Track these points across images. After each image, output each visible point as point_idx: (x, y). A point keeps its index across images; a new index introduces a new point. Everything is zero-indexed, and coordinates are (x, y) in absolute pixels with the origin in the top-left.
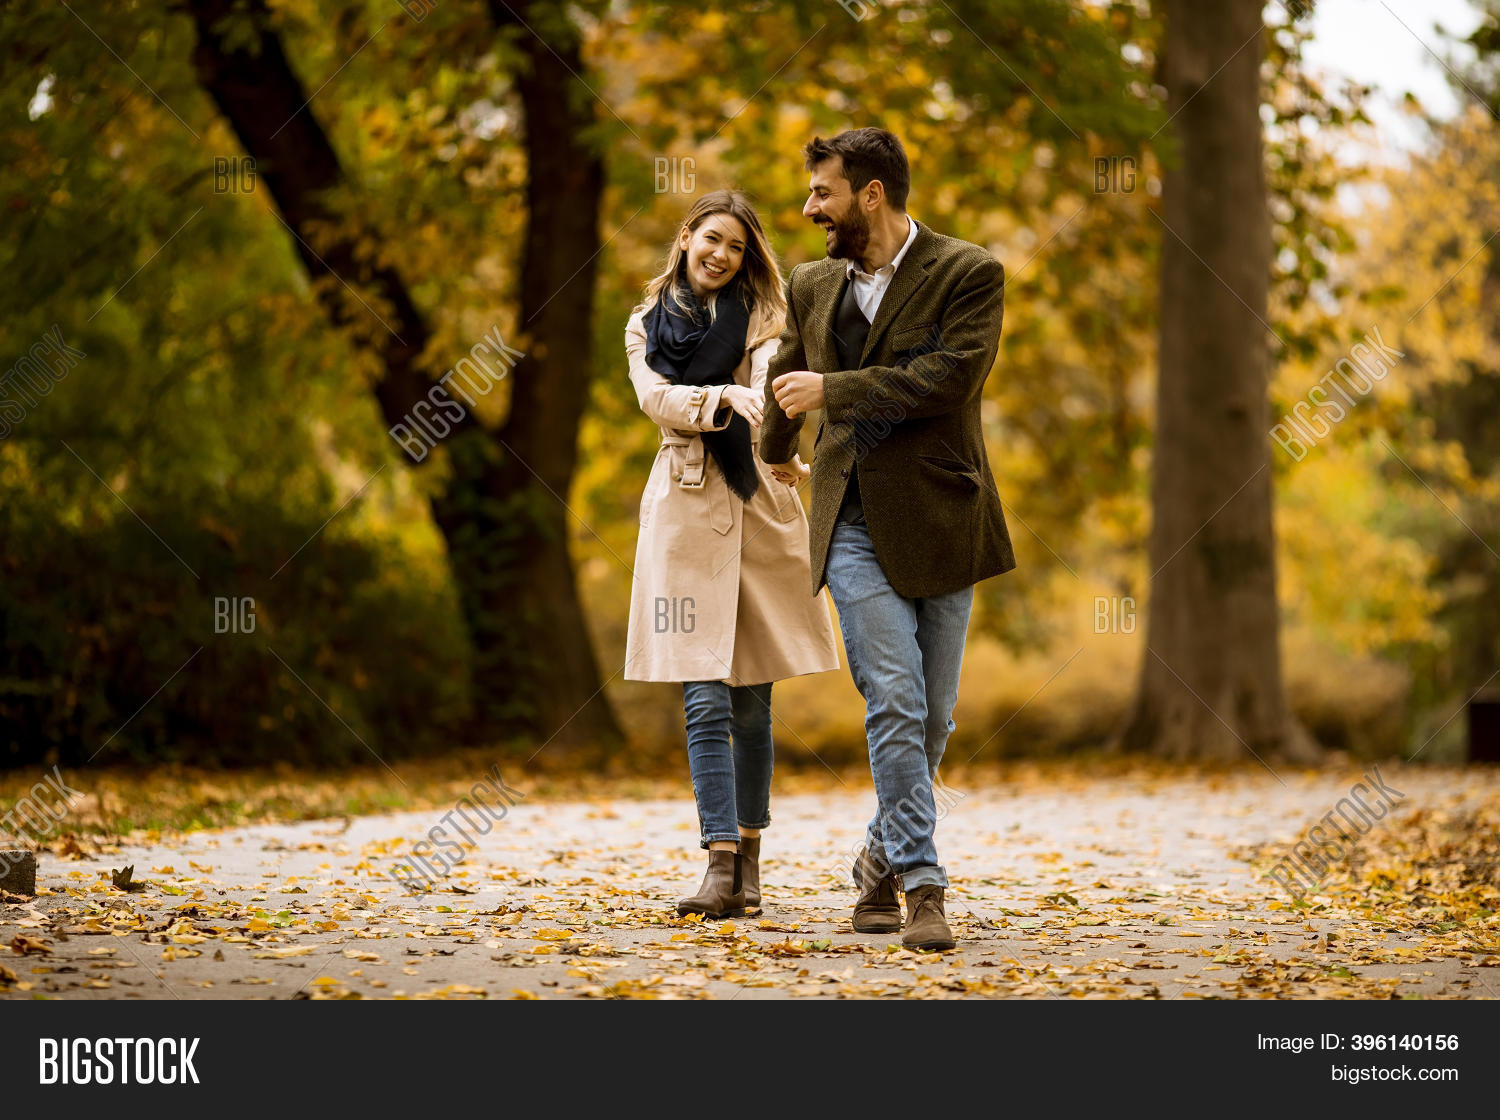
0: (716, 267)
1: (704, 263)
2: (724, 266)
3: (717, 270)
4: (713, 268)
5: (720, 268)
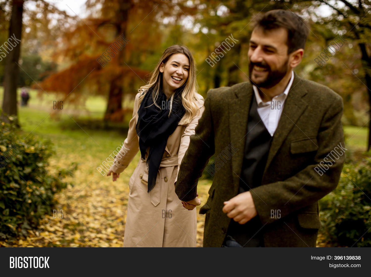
0: (178, 78)
1: (172, 77)
2: (181, 77)
3: (179, 79)
4: (177, 79)
5: (180, 78)
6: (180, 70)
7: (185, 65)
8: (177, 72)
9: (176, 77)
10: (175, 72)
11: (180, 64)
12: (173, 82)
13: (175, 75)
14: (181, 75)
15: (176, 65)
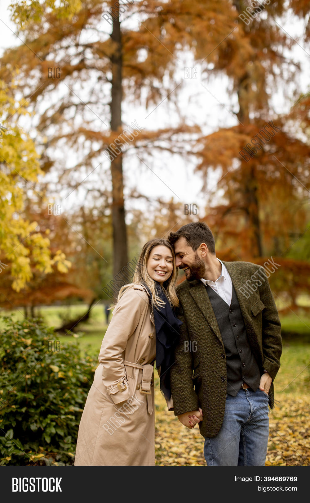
6: (163, 263)
7: (168, 257)
8: (160, 265)
9: (160, 271)
10: (158, 265)
11: (162, 256)
12: (158, 276)
13: (158, 268)
14: (164, 268)
15: (159, 258)
